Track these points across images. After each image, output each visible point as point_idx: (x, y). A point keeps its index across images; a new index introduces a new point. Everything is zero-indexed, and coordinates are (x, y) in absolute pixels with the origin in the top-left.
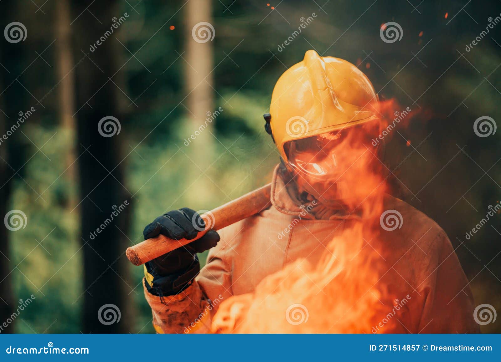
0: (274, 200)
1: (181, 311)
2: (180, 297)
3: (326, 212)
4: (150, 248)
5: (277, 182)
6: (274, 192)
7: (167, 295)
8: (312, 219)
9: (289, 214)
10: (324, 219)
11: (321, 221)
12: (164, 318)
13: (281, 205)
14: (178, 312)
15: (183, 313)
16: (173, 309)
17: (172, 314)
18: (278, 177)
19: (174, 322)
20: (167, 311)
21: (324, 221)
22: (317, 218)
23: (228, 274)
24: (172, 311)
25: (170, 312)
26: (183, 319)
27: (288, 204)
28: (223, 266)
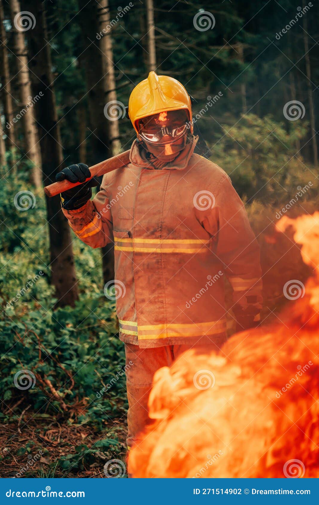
0: (131, 158)
1: (80, 218)
2: (79, 211)
3: (160, 165)
4: (57, 187)
5: (134, 148)
6: (131, 154)
7: (71, 209)
8: (153, 169)
9: (139, 167)
10: (160, 169)
11: (158, 170)
12: (71, 221)
13: (135, 161)
14: (78, 219)
15: (81, 219)
16: (75, 217)
17: (75, 219)
18: (135, 145)
19: (77, 223)
20: (73, 217)
21: (160, 170)
22: (155, 169)
23: (108, 198)
24: (75, 218)
25: (74, 218)
26: (81, 222)
27: (139, 160)
28: (106, 194)
